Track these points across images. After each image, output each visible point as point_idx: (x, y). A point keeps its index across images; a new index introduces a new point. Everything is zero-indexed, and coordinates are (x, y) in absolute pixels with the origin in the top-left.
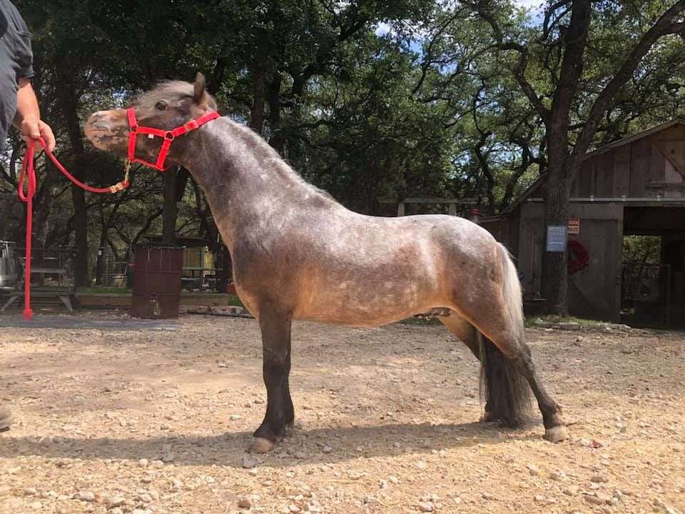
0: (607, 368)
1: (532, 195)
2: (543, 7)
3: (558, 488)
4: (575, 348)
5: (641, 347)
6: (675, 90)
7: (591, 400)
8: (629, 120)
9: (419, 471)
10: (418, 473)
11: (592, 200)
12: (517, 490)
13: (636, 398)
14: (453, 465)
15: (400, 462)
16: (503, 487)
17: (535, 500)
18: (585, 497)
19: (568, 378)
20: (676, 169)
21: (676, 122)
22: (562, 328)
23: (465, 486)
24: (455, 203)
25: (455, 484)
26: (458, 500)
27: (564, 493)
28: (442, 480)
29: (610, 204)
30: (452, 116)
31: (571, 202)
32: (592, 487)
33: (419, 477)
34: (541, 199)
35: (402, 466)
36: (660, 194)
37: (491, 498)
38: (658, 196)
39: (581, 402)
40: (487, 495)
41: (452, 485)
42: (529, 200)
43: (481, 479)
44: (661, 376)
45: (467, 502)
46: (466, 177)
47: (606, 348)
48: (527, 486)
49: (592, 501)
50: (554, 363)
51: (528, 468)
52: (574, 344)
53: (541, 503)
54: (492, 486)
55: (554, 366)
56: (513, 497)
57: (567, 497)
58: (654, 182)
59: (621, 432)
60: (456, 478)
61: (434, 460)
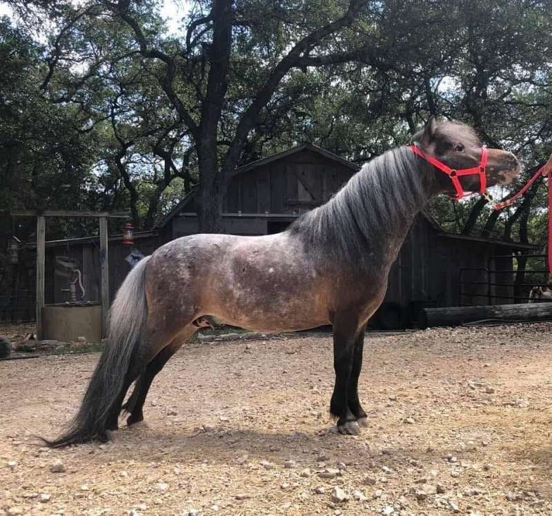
0: (281, 369)
1: (184, 210)
2: (185, 21)
3: (296, 474)
4: (246, 355)
5: (300, 347)
6: (302, 117)
7: (281, 398)
8: (263, 142)
9: (163, 492)
10: (163, 494)
11: (240, 215)
12: (262, 484)
13: (315, 389)
14: (193, 479)
15: (137, 489)
16: (248, 486)
17: (282, 488)
18: (319, 476)
19: (253, 383)
20: (306, 189)
21: (305, 146)
22: (224, 340)
23: (214, 495)
24: (106, 217)
25: (203, 496)
26: (215, 508)
27: (301, 476)
28: (189, 495)
29: (256, 220)
30: (85, 120)
31: (224, 217)
32: (320, 466)
33: (166, 498)
34: (195, 214)
35: (142, 492)
36: (296, 211)
37: (244, 498)
38: (294, 213)
39: (274, 401)
40: (240, 495)
41: (201, 497)
42: (181, 214)
43: (227, 484)
44: (325, 368)
45: (224, 507)
46: (103, 190)
47: (273, 352)
48: (269, 479)
49: (326, 477)
50: (235, 372)
51: (262, 465)
52: (245, 352)
53: (288, 490)
54: (239, 487)
55: (236, 374)
56: (261, 491)
57: (306, 479)
58: (290, 200)
59: (318, 418)
60: (203, 489)
61: (171, 479)
